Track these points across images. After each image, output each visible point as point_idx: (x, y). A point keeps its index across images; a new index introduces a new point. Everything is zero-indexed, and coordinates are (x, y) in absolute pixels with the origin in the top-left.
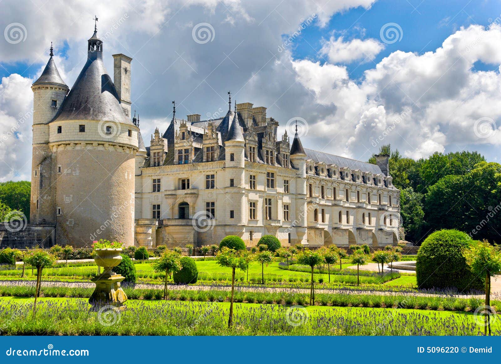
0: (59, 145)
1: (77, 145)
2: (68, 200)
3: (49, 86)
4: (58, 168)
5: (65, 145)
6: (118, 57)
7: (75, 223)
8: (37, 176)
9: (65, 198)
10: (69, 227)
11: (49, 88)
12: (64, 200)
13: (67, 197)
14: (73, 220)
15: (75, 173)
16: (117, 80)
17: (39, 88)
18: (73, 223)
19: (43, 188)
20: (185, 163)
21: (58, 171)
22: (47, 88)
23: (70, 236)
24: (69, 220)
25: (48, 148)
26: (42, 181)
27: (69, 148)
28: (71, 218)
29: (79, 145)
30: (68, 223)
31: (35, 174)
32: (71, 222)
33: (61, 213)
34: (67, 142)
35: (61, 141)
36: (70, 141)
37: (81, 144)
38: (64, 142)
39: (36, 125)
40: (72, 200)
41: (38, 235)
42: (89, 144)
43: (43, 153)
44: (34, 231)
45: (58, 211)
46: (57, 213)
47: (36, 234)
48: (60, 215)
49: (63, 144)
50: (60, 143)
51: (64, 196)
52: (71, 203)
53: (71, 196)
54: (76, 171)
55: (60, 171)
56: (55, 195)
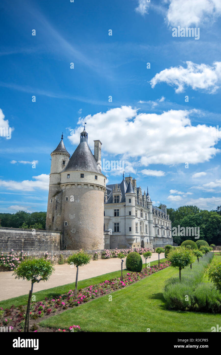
0: (67, 185)
1: (79, 185)
2: (73, 217)
3: (62, 153)
4: (66, 198)
5: (71, 185)
6: (97, 142)
7: (76, 231)
8: (52, 203)
9: (70, 216)
10: (72, 233)
11: (62, 154)
12: (70, 217)
13: (71, 216)
14: (75, 229)
15: (77, 201)
16: (96, 153)
17: (56, 154)
18: (75, 231)
19: (57, 209)
20: (117, 202)
21: (66, 200)
22: (61, 154)
23: (73, 239)
24: (73, 229)
25: (60, 187)
26: (57, 205)
27: (73, 186)
28: (74, 228)
29: (80, 185)
30: (72, 231)
31: (51, 201)
32: (74, 231)
33: (67, 225)
34: (73, 183)
35: (69, 182)
36: (75, 182)
37: (81, 184)
38: (72, 183)
39: (53, 174)
40: (74, 217)
41: (55, 238)
42: (85, 185)
43: (57, 189)
44: (53, 235)
45: (65, 223)
46: (65, 225)
47: (54, 237)
48: (66, 226)
49: (70, 184)
50: (68, 184)
51: (70, 215)
52: (74, 219)
53: (74, 215)
54: (77, 200)
55: (67, 200)
56: (63, 214)
